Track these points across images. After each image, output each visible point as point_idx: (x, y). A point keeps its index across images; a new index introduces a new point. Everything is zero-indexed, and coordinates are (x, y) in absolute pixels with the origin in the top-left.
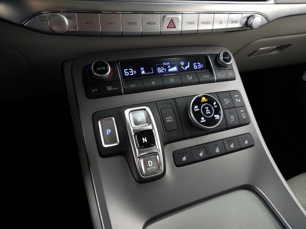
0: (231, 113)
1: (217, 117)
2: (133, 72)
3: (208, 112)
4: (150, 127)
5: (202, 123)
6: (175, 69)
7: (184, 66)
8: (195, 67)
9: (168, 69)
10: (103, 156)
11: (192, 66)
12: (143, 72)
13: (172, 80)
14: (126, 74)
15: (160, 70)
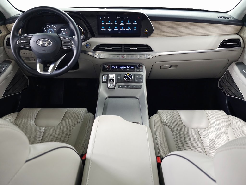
0: (137, 79)
1: (130, 78)
2: (114, 67)
3: (128, 77)
4: (113, 78)
5: (126, 79)
6: (125, 68)
7: (128, 67)
8: (131, 68)
9: (123, 67)
10: (102, 82)
11: (130, 67)
12: (117, 68)
13: (123, 70)
14: (112, 67)
15: (121, 68)
